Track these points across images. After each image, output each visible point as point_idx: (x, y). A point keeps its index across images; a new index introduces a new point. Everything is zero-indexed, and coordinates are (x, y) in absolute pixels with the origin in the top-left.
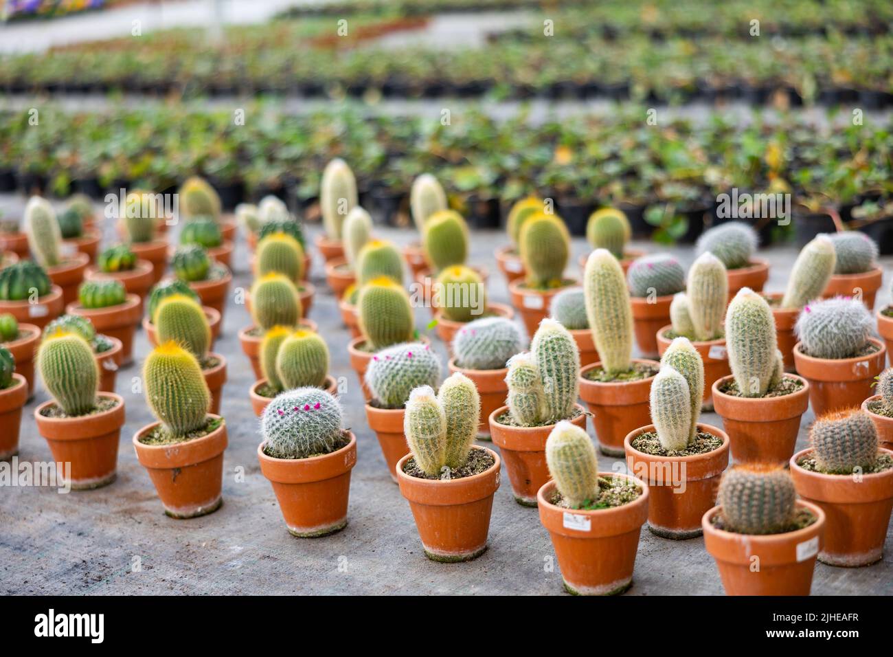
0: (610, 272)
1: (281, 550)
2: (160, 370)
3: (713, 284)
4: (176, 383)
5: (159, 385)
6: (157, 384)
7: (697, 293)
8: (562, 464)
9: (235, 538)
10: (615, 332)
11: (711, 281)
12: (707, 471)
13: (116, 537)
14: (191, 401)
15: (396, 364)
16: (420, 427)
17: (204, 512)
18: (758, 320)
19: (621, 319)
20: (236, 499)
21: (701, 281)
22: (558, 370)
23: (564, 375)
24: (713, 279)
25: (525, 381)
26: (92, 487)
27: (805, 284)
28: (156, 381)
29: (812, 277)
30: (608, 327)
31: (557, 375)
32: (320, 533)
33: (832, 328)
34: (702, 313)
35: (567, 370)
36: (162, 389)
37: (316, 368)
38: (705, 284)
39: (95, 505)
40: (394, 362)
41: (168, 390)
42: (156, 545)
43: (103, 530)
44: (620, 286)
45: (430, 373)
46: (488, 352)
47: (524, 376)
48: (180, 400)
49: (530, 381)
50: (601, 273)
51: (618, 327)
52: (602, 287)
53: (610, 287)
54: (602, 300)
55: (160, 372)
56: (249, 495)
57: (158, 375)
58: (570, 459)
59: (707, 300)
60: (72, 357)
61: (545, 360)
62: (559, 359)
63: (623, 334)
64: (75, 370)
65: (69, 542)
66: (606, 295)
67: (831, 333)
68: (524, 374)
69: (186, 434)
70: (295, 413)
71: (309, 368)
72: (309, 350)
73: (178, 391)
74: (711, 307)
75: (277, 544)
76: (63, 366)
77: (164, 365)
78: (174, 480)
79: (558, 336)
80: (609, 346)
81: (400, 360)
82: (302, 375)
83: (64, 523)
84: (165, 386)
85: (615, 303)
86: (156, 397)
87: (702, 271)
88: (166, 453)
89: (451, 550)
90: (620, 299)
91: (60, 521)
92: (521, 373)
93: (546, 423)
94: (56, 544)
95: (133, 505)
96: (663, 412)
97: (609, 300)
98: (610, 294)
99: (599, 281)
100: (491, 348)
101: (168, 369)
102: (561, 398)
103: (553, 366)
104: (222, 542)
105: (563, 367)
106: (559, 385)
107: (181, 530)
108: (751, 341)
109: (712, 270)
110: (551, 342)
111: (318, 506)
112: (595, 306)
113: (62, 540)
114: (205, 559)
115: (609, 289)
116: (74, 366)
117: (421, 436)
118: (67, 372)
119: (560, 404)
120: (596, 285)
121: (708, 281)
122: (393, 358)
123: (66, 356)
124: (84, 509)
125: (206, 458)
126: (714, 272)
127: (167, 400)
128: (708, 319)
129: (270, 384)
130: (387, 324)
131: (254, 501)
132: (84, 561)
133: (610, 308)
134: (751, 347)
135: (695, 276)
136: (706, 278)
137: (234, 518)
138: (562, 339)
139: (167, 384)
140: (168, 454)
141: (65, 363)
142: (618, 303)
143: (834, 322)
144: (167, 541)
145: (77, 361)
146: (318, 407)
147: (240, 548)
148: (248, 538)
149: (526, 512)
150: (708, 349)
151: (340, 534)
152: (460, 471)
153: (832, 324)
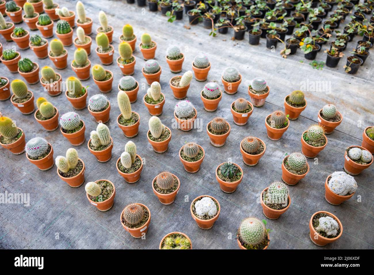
0: (124, 98)
7: (152, 92)
9: (25, 168)
12: (135, 175)
19: (127, 109)
30: (124, 111)
40: (65, 122)
44: (126, 101)
45: (75, 124)
49: (96, 139)
50: (121, 98)
59: (155, 94)
61: (99, 135)
68: (94, 137)
69: (12, 139)
70: (32, 150)
73: (6, 131)
75: (35, 172)
79: (102, 129)
80: (124, 114)
81: (67, 121)
85: (125, 106)
87: (153, 87)
88: (6, 146)
90: (127, 104)
93: (101, 148)
100: (97, 107)
104: (22, 169)
106: (104, 140)
108: (154, 130)
119: (105, 143)
122: (65, 120)
125: (18, 146)
128: (155, 98)
138: (104, 130)
146: (38, 148)
147: (26, 173)
148: (29, 168)
149: (98, 164)
150: (154, 106)
151: (51, 170)
152: (73, 171)
153: (182, 112)
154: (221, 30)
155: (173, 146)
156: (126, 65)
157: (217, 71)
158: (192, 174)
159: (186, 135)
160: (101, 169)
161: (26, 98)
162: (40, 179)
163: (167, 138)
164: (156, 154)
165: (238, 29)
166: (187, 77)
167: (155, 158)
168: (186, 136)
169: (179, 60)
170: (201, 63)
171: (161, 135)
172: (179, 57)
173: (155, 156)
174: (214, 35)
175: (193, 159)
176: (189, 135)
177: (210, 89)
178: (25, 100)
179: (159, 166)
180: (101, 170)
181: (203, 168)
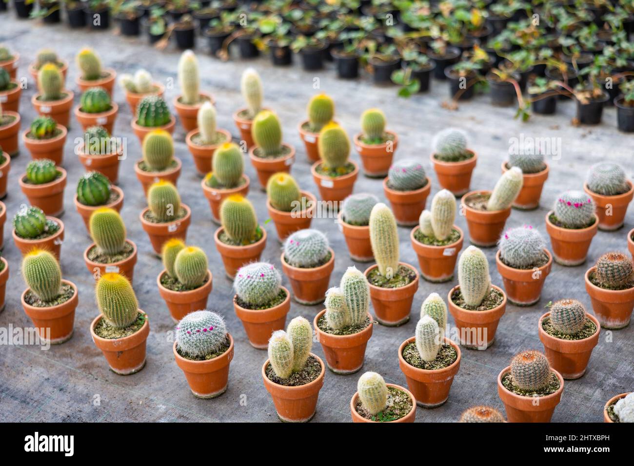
0: (387, 219)
1: (190, 409)
2: (108, 293)
3: (448, 210)
4: (118, 301)
5: (108, 302)
6: (106, 302)
7: (437, 215)
8: (367, 397)
9: (159, 397)
10: (389, 254)
11: (446, 209)
12: (448, 377)
13: (84, 393)
14: (127, 310)
15: (254, 281)
16: (278, 356)
17: (136, 371)
18: (479, 267)
19: (392, 247)
20: (154, 357)
21: (440, 209)
22: (358, 300)
23: (361, 303)
24: (448, 208)
25: (337, 306)
26: (60, 342)
27: (503, 198)
28: (106, 300)
29: (507, 195)
30: (384, 252)
31: (357, 303)
32: (212, 397)
33: (521, 252)
34: (439, 226)
35: (363, 301)
36: (110, 305)
37: (200, 272)
38: (443, 210)
39: (64, 359)
40: (253, 280)
41: (113, 305)
42: (111, 402)
43: (75, 386)
44: (392, 227)
45: (275, 287)
46: (307, 257)
47: (336, 303)
48: (121, 311)
49: (340, 306)
50: (381, 220)
51: (391, 251)
52: (382, 229)
53: (386, 229)
54: (381, 237)
55: (108, 295)
56: (161, 354)
57: (107, 296)
58: (372, 395)
59: (443, 220)
60: (45, 270)
61: (349, 294)
62: (358, 294)
63: (393, 256)
64: (48, 278)
65: (55, 396)
66: (384, 234)
67: (520, 254)
68: (336, 302)
69: (125, 329)
70: (198, 334)
71: (196, 273)
72: (196, 261)
73: (120, 306)
74: (446, 223)
75: (186, 403)
76: (40, 276)
77: (110, 290)
78: (118, 357)
79: (358, 280)
80: (384, 262)
81: (256, 278)
82: (192, 277)
83: (49, 379)
84: (111, 303)
85: (389, 238)
86: (106, 309)
87: (441, 202)
88: (114, 344)
89: (295, 419)
90: (392, 235)
91: (46, 376)
92: (334, 301)
93: (349, 330)
94: (47, 398)
95: (90, 361)
96: (423, 343)
97: (385, 236)
98: (386, 233)
99: (380, 225)
100: (310, 255)
101: (113, 292)
102: (358, 315)
103: (354, 298)
104: (151, 400)
105: (360, 299)
106: (358, 308)
107: (123, 387)
108: (474, 279)
109: (447, 202)
110: (354, 284)
111: (212, 383)
112: (376, 239)
113: (50, 394)
114: (144, 417)
115: (386, 230)
116: (47, 276)
117: (279, 361)
118: (43, 279)
119: (358, 318)
120: (378, 227)
121: (444, 209)
122: (252, 277)
123: (41, 270)
124: (59, 364)
125: (138, 344)
126: (449, 203)
127: (113, 311)
128: (443, 230)
129: (169, 273)
130: (240, 227)
131: (166, 359)
132: (68, 416)
133: (386, 241)
134: (473, 282)
135: (437, 204)
136: (443, 207)
137: (155, 377)
138: (360, 282)
139: (112, 302)
140: (115, 344)
141: (41, 273)
142: (391, 238)
143: (522, 247)
144: (117, 398)
145: (48, 272)
146: (211, 329)
147: (164, 407)
148: (167, 397)
149: (336, 379)
150: (443, 250)
151: (224, 396)
152: (301, 375)
153: (521, 249)
154: (541, 106)
155: (505, 334)
156: (339, 178)
157: (558, 187)
158: (571, 382)
159: (528, 312)
160: (345, 386)
161: (121, 253)
162: (205, 416)
163: (499, 305)
164: (468, 351)
165: (587, 98)
166: (511, 181)
167: (469, 359)
168: (528, 315)
169: (467, 162)
170: (529, 161)
171: (483, 301)
172: (465, 157)
173: (469, 356)
174: (526, 118)
175: (575, 336)
176: (535, 312)
177: (573, 202)
178: (120, 257)
179: (486, 373)
180: (348, 389)
181: (593, 370)
